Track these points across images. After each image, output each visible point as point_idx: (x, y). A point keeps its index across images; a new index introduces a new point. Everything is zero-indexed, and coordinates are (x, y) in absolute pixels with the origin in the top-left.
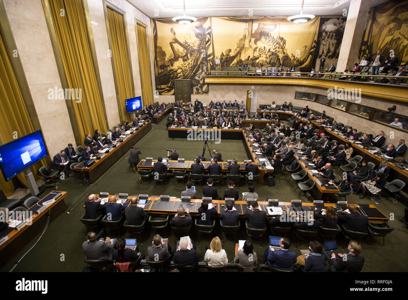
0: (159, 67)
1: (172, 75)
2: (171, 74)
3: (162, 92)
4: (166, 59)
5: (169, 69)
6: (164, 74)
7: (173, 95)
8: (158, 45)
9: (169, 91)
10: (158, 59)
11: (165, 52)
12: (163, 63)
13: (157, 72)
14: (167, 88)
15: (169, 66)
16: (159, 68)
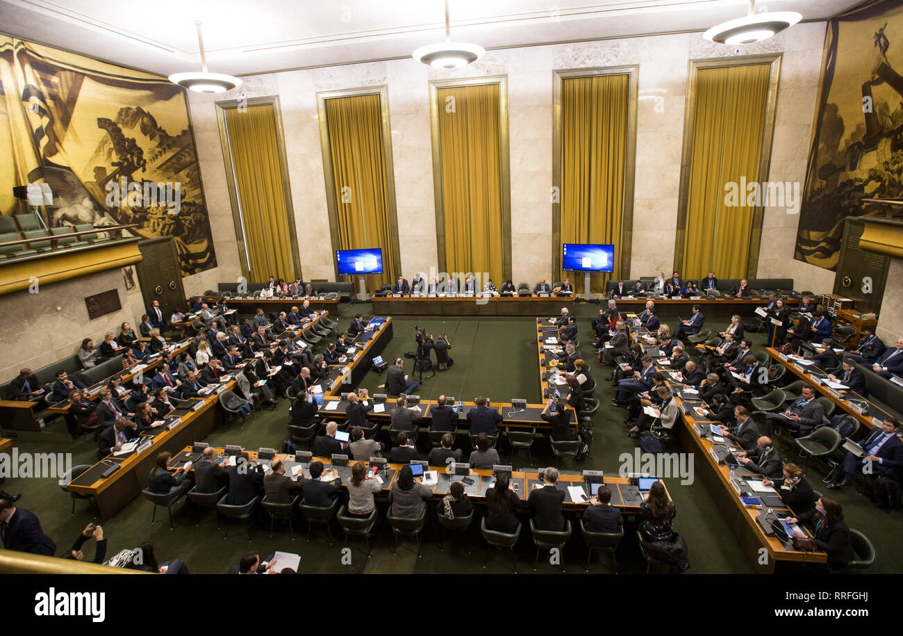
0: (817, 173)
1: (847, 202)
2: (842, 198)
3: (810, 253)
4: (839, 148)
5: (842, 178)
6: (825, 195)
7: (833, 269)
8: (830, 101)
9: (827, 254)
10: (821, 146)
11: (842, 121)
12: (829, 159)
13: (809, 188)
14: (823, 244)
15: (843, 169)
16: (818, 176)
